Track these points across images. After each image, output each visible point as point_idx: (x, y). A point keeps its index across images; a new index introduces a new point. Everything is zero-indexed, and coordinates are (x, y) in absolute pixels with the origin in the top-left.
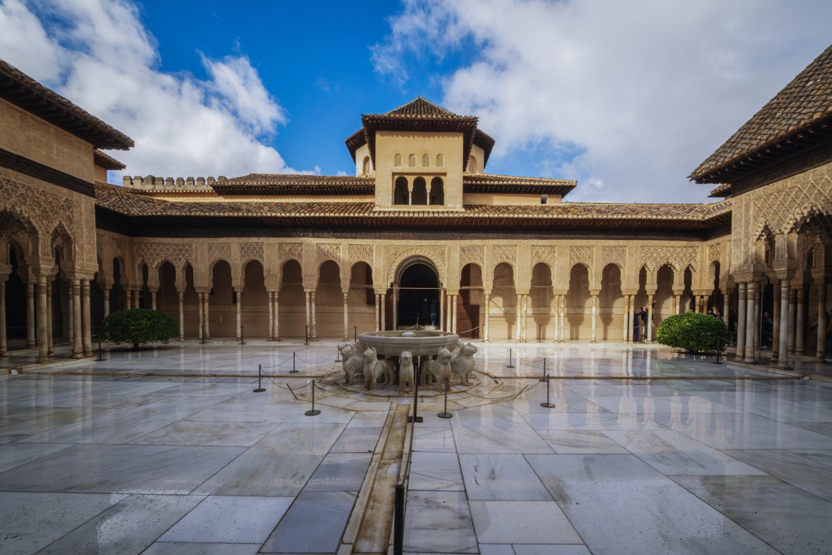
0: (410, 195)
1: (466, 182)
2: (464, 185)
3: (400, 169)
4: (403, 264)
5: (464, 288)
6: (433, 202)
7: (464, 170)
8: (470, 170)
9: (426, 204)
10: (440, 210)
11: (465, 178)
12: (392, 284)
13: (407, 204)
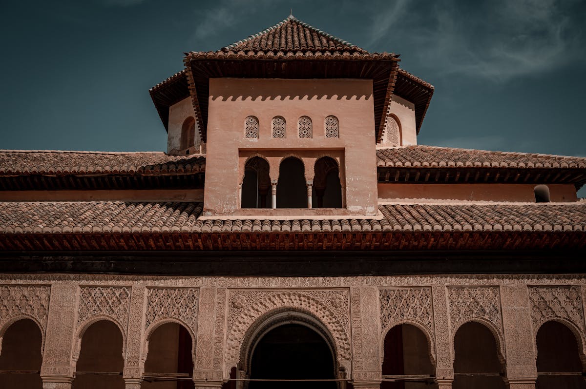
0: (274, 189)
1: (382, 163)
2: (380, 169)
3: (254, 143)
4: (257, 326)
5: (393, 378)
6: (319, 204)
7: (378, 139)
8: (389, 139)
9: (306, 206)
10: (336, 218)
11: (381, 155)
12: (234, 370)
13: (270, 206)
